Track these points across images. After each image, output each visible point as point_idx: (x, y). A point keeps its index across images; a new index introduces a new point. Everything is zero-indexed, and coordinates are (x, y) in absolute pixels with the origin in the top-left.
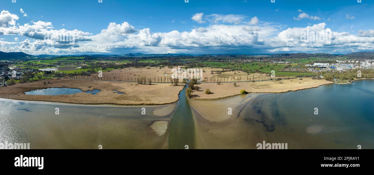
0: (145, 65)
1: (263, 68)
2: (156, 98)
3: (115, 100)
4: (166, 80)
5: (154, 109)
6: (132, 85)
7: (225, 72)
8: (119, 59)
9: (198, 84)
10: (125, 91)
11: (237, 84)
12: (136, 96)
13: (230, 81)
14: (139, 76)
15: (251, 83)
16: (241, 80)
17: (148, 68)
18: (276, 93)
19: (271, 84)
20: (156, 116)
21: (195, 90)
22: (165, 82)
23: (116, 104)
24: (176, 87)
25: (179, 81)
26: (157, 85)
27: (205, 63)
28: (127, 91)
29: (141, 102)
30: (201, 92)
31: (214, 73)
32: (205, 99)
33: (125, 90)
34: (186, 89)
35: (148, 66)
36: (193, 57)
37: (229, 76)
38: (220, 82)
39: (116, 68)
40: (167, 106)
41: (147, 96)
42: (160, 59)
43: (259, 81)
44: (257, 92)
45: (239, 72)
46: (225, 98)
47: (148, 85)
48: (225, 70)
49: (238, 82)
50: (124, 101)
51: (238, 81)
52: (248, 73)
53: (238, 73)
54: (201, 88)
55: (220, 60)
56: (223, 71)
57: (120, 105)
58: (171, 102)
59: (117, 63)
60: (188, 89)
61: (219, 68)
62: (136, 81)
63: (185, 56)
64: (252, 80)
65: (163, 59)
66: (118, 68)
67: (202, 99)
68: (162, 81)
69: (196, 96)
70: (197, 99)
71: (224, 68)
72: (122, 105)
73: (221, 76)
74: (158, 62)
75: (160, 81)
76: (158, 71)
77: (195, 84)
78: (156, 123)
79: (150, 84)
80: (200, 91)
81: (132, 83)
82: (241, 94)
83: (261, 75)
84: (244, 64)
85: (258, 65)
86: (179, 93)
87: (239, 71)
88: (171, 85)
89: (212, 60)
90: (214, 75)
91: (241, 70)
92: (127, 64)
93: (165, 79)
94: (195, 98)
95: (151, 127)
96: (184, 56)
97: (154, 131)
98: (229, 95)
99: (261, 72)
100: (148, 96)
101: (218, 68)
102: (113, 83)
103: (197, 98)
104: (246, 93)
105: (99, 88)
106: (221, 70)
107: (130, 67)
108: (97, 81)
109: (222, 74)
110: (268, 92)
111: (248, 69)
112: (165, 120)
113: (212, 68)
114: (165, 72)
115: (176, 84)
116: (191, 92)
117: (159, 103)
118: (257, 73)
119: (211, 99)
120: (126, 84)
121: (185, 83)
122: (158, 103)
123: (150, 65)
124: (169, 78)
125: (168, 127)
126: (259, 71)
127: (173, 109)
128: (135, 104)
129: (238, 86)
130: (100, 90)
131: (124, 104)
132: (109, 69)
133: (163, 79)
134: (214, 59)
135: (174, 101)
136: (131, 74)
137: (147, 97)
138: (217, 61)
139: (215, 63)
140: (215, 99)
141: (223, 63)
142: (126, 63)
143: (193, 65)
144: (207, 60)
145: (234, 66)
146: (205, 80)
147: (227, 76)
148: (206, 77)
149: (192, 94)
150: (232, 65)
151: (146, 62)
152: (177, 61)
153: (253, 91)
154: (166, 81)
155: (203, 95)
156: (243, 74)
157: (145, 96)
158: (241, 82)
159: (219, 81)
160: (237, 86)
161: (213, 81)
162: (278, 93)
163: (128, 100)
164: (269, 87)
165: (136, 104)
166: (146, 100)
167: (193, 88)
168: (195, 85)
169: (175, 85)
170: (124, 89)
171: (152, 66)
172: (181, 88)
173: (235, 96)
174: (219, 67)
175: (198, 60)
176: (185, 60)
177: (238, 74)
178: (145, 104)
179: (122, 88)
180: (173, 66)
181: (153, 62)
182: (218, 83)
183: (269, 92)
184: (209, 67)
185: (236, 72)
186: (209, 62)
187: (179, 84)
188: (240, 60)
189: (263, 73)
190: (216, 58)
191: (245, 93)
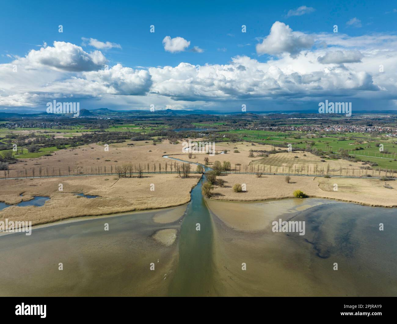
0: (123, 138)
1: (362, 149)
2: (154, 199)
3: (86, 209)
4: (169, 167)
5: (154, 215)
6: (108, 180)
7: (277, 154)
8: (60, 124)
9: (224, 175)
10: (98, 192)
11: (293, 179)
12: (120, 199)
13: (281, 171)
14: (116, 161)
15: (322, 179)
16: (303, 172)
17: (130, 143)
18: (364, 205)
19: (362, 187)
20: (159, 223)
21: (217, 185)
22: (166, 172)
23: (90, 216)
24: (186, 179)
25: (191, 170)
26: (152, 177)
27: (241, 132)
28: (102, 192)
29: (132, 208)
30: (226, 189)
31: (255, 154)
32: (233, 200)
33: (97, 190)
34: (202, 185)
35: (129, 139)
36: (218, 119)
37: (283, 162)
38: (262, 174)
39: (62, 146)
40: (173, 209)
41: (139, 196)
42: (151, 124)
43: (340, 176)
44: (325, 198)
45: (305, 155)
46: (265, 200)
47: (137, 179)
48: (277, 149)
49: (295, 175)
50: (102, 208)
51: (297, 173)
52: (323, 158)
53: (303, 158)
54: (227, 182)
55: (272, 125)
56: (274, 152)
57: (97, 215)
58: (179, 203)
59: (60, 135)
60: (206, 183)
61: (267, 144)
62: (114, 171)
63: (203, 117)
64: (325, 173)
65: (157, 124)
66: (66, 146)
67: (227, 200)
68: (162, 170)
69: (218, 194)
70: (219, 200)
71: (276, 146)
72: (101, 215)
73: (268, 161)
74: (148, 130)
75: (158, 170)
76: (150, 151)
77: (219, 174)
78: (160, 232)
79: (140, 177)
80: (225, 187)
81: (107, 177)
82: (294, 198)
83: (351, 165)
84: (324, 136)
85: (353, 142)
86: (191, 190)
87: (306, 153)
88: (177, 177)
89: (256, 125)
90: (253, 159)
91: (311, 151)
92: (84, 136)
93: (166, 165)
94: (216, 198)
95: (154, 237)
96: (199, 115)
97: (159, 241)
98: (274, 196)
99: (353, 158)
100: (141, 196)
101: (264, 144)
102: (68, 179)
103: (220, 197)
104: (304, 196)
105: (43, 193)
106: (269, 148)
107: (93, 142)
108: (32, 179)
109: (271, 158)
110: (349, 199)
111: (326, 150)
112: (173, 228)
113: (253, 145)
114: (165, 153)
115: (186, 176)
116: (210, 188)
117: (161, 207)
118: (344, 159)
119: (242, 201)
120: (95, 179)
121: (200, 173)
122: (159, 206)
123: (133, 138)
124: (173, 164)
125: (177, 235)
126: (350, 157)
127: (183, 214)
128: (122, 211)
129: (294, 183)
130: (48, 197)
131: (103, 213)
132: (47, 150)
133: (163, 166)
134: (261, 123)
135: (183, 202)
136: (98, 159)
137: (140, 199)
138: (265, 129)
139: (262, 133)
140: (249, 201)
141: (277, 133)
142: (80, 134)
143: (218, 137)
144: (245, 125)
145: (299, 141)
146: (236, 168)
147: (279, 162)
148: (239, 163)
149: (211, 191)
150: (296, 138)
151: (123, 129)
152: (186, 128)
153: (318, 195)
154: (169, 169)
155: (229, 194)
156: (313, 159)
157: (137, 197)
158: (302, 175)
159: (260, 172)
160: (291, 183)
161: (249, 170)
162: (368, 205)
163: (107, 206)
164: (354, 191)
165: (124, 210)
166: (139, 203)
167: (214, 182)
168: (218, 177)
169: (183, 177)
170: (95, 189)
171: (137, 140)
172: (194, 181)
173: (283, 198)
174: (267, 142)
175: (227, 125)
176: (202, 124)
177: (302, 160)
178: (138, 209)
179: (90, 188)
180: (177, 138)
181: (137, 129)
182: (257, 174)
183: (350, 201)
184: (247, 141)
185: (299, 156)
186: (251, 131)
187: (190, 175)
188: (316, 127)
189: (356, 161)
190: (265, 121)
191: (301, 197)
